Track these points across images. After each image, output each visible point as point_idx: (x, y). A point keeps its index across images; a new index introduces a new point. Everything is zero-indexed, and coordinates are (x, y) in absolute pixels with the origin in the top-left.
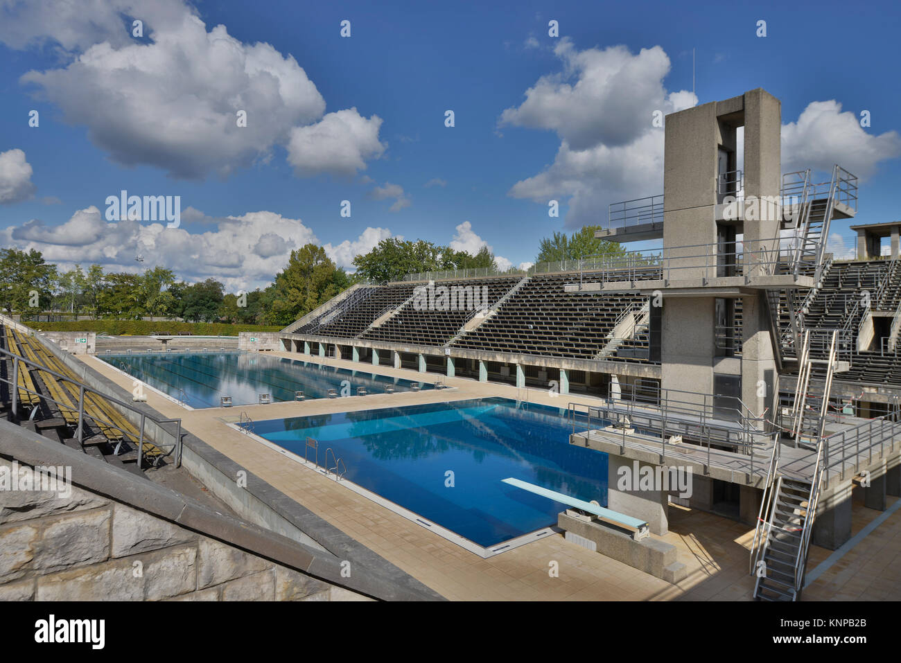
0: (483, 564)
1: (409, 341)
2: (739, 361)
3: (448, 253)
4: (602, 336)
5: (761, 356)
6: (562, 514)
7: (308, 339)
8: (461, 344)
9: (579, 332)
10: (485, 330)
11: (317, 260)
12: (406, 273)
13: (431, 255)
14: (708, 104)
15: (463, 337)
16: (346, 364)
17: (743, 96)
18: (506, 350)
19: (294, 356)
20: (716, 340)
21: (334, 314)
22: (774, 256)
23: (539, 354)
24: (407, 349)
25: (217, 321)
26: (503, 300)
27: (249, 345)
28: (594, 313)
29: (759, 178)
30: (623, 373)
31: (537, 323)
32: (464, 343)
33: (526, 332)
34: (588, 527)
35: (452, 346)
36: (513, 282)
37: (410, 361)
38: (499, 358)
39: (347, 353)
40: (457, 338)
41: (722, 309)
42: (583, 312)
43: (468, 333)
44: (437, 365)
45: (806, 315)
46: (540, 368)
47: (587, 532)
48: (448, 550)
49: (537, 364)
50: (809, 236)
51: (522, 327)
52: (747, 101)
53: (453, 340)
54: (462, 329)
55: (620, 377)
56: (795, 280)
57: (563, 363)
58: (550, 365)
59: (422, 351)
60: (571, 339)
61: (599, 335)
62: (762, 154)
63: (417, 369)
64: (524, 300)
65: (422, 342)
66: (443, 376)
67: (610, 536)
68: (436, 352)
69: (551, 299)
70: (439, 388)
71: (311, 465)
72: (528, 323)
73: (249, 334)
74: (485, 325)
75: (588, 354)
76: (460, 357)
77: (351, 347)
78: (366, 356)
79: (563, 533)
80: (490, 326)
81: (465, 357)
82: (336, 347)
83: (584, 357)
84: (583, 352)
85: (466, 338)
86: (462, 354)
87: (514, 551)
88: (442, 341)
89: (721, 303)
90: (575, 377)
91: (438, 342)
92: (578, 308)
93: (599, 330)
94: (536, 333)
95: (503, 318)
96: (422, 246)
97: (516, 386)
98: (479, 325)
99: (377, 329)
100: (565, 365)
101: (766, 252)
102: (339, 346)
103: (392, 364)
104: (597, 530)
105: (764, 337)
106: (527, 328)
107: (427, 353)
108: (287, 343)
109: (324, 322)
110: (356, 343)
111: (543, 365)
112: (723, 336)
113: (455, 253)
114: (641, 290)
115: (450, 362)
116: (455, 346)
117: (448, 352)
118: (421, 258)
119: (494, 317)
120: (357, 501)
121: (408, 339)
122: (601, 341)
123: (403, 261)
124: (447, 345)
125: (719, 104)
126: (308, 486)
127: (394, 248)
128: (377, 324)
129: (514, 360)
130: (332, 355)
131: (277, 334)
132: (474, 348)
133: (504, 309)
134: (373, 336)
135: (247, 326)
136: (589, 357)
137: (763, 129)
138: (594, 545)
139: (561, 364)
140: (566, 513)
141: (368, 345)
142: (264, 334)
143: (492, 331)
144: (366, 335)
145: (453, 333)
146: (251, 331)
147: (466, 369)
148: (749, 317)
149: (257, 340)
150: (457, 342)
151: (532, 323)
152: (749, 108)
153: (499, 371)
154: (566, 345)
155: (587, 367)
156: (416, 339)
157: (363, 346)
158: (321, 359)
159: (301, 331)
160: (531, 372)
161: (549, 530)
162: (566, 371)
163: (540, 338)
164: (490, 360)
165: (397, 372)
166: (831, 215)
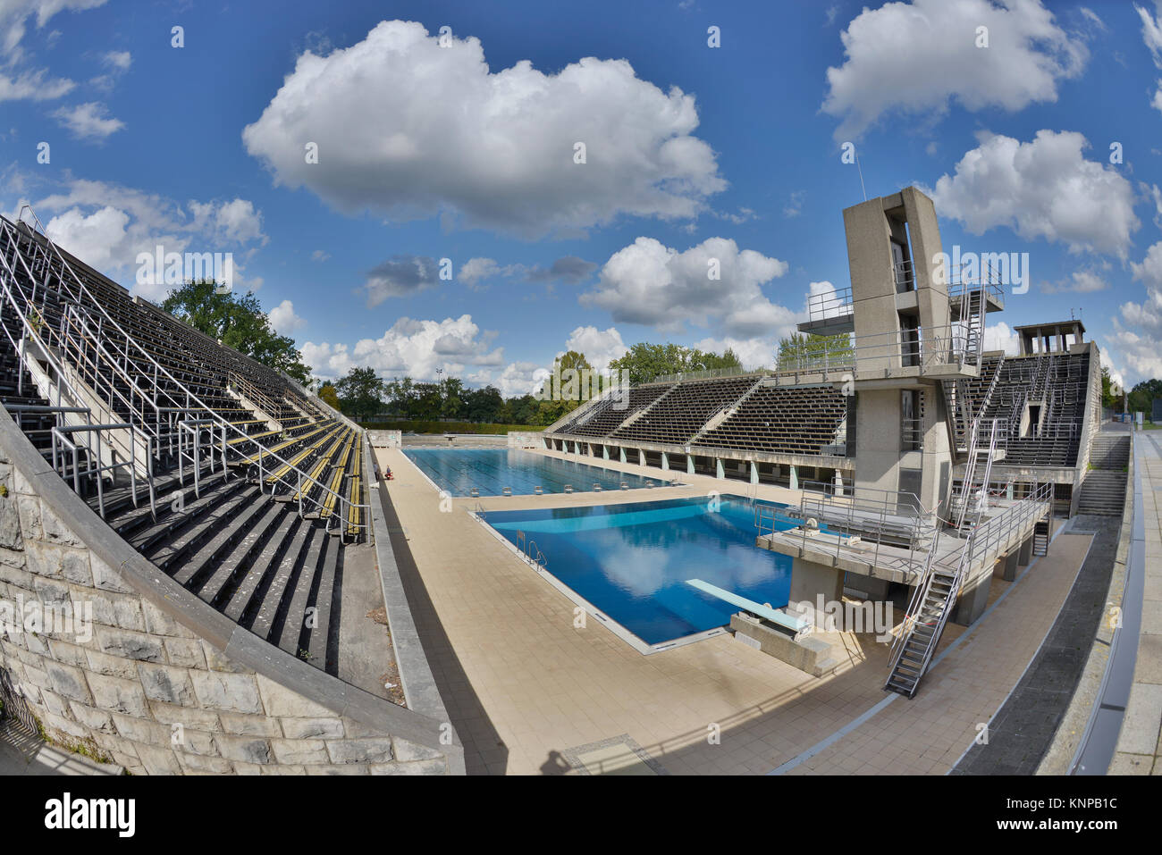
0: (641, 660)
1: (654, 440)
2: (920, 454)
3: (697, 354)
4: (830, 431)
5: (938, 449)
6: (735, 615)
7: (565, 438)
8: (702, 443)
9: (811, 428)
10: (724, 428)
11: (578, 365)
12: (658, 375)
13: (681, 357)
14: (875, 200)
15: (703, 436)
16: (597, 462)
17: (901, 194)
18: (741, 447)
19: (554, 453)
20: (902, 433)
21: (590, 415)
22: (946, 345)
23: (772, 450)
24: (652, 447)
25: (495, 422)
26: (743, 399)
27: (517, 443)
28: (825, 409)
29: (926, 268)
30: (846, 468)
31: (773, 420)
32: (704, 441)
33: (763, 430)
34: (756, 629)
35: (692, 444)
36: (754, 381)
37: (654, 459)
38: (735, 456)
39: (598, 452)
40: (698, 436)
41: (910, 401)
42: (815, 409)
43: (709, 432)
44: (678, 463)
45: (988, 406)
46: (773, 465)
47: (755, 632)
48: (613, 645)
49: (770, 461)
50: (972, 326)
51: (759, 425)
52: (904, 196)
53: (694, 439)
54: (703, 428)
55: (843, 472)
56: (960, 369)
57: (793, 459)
58: (781, 462)
59: (664, 449)
60: (803, 436)
61: (828, 431)
62: (925, 245)
63: (660, 466)
64: (763, 398)
65: (666, 441)
66: (683, 473)
67: (774, 637)
68: (677, 450)
69: (787, 396)
70: (674, 485)
71: (521, 554)
72: (765, 420)
73: (516, 433)
74: (725, 424)
75: (815, 451)
76: (699, 454)
77: (602, 446)
78: (615, 455)
79: (733, 632)
80: (729, 424)
81: (704, 455)
82: (589, 446)
83: (813, 453)
84: (813, 447)
85: (707, 436)
86: (702, 452)
87: (677, 650)
88: (684, 440)
89: (908, 395)
90: (804, 472)
91: (680, 441)
92: (810, 404)
93: (828, 426)
94: (771, 430)
95: (742, 416)
96: (672, 349)
97: (750, 482)
98: (719, 424)
99: (626, 428)
100: (795, 462)
101: (940, 339)
102: (591, 444)
103: (638, 462)
104: (763, 631)
105: (941, 428)
106: (764, 425)
107: (669, 451)
108: (548, 442)
109: (580, 422)
110: (607, 442)
111: (775, 462)
112: (910, 429)
113: (703, 355)
114: (834, 383)
115: (689, 459)
116: (696, 444)
117: (689, 450)
118: (672, 359)
119: (735, 415)
120: (547, 591)
121: (654, 437)
122: (829, 437)
123: (654, 363)
124: (688, 443)
125: (884, 199)
126: (510, 574)
127: (645, 351)
128: (626, 424)
129: (748, 458)
130: (586, 453)
131: (540, 434)
132: (713, 446)
133: (744, 407)
134: (622, 435)
135: (520, 427)
136: (817, 453)
137: (922, 223)
138: (759, 644)
139: (791, 461)
140: (738, 615)
141: (616, 444)
142: (529, 434)
143: (731, 429)
144: (617, 435)
145: (694, 432)
146: (518, 430)
147: (705, 466)
148: (929, 408)
149: (523, 438)
150: (698, 440)
151: (768, 420)
152: (907, 203)
153: (737, 468)
154: (798, 441)
155: (815, 463)
156: (660, 438)
157: (612, 445)
158: (576, 457)
159: (560, 431)
160: (765, 469)
161: (722, 630)
162: (796, 467)
163: (775, 435)
164: (727, 457)
165: (642, 469)
166: (984, 307)
